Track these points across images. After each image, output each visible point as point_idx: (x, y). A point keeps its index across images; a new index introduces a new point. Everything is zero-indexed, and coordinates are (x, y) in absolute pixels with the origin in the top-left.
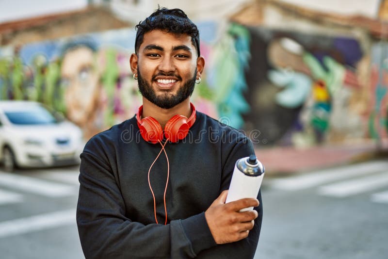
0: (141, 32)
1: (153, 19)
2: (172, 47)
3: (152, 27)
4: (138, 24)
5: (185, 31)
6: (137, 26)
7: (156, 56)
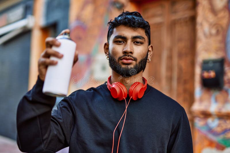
0: (112, 27)
1: (119, 18)
2: (132, 36)
3: (119, 23)
4: (110, 21)
5: (141, 26)
6: (109, 23)
7: (121, 42)
